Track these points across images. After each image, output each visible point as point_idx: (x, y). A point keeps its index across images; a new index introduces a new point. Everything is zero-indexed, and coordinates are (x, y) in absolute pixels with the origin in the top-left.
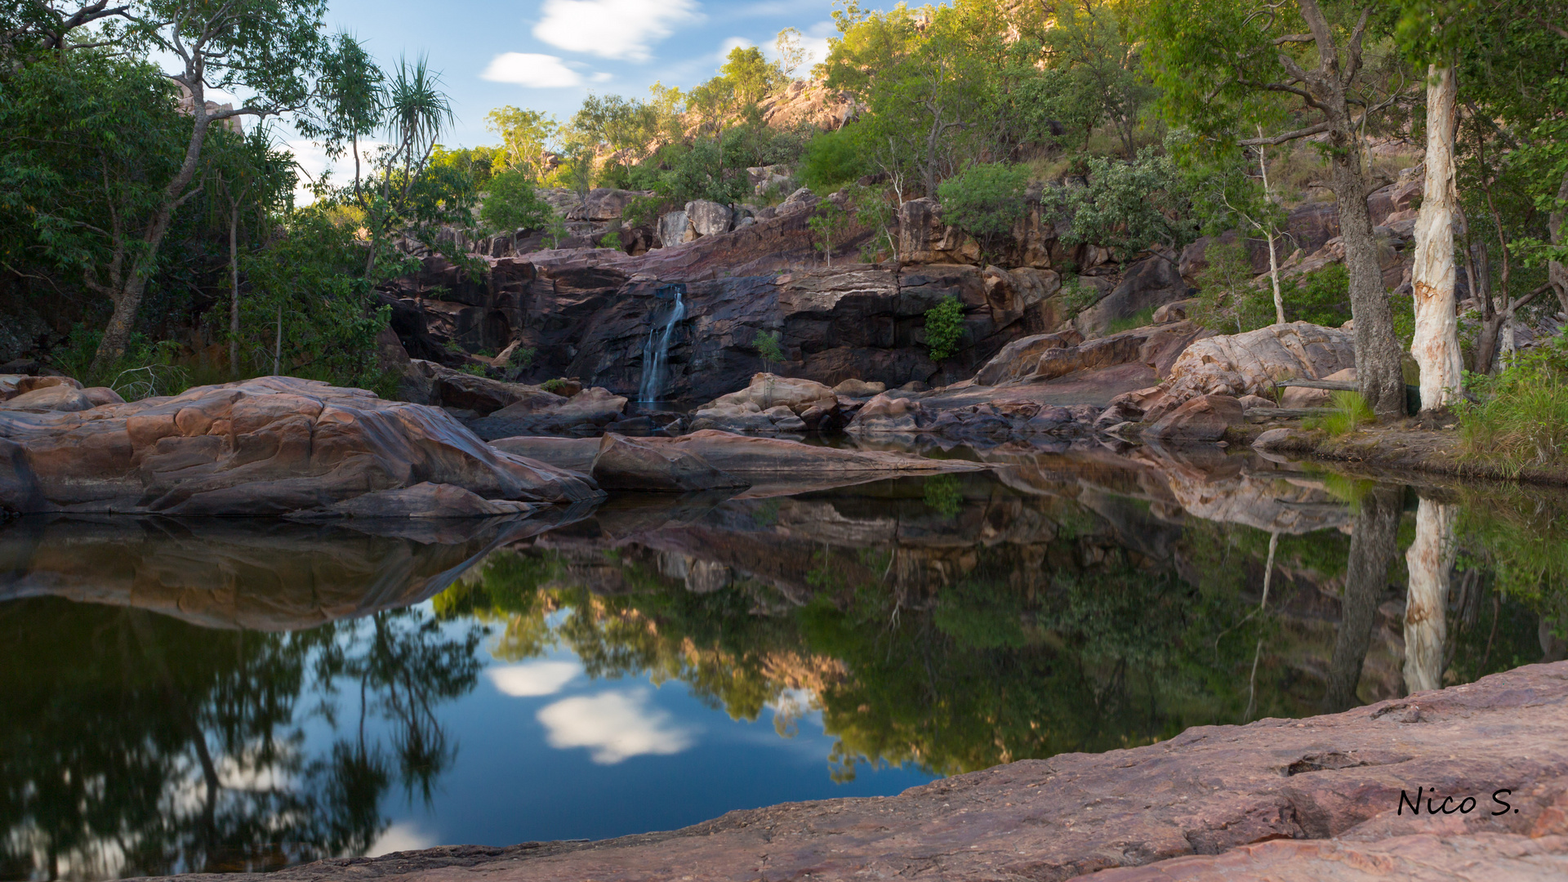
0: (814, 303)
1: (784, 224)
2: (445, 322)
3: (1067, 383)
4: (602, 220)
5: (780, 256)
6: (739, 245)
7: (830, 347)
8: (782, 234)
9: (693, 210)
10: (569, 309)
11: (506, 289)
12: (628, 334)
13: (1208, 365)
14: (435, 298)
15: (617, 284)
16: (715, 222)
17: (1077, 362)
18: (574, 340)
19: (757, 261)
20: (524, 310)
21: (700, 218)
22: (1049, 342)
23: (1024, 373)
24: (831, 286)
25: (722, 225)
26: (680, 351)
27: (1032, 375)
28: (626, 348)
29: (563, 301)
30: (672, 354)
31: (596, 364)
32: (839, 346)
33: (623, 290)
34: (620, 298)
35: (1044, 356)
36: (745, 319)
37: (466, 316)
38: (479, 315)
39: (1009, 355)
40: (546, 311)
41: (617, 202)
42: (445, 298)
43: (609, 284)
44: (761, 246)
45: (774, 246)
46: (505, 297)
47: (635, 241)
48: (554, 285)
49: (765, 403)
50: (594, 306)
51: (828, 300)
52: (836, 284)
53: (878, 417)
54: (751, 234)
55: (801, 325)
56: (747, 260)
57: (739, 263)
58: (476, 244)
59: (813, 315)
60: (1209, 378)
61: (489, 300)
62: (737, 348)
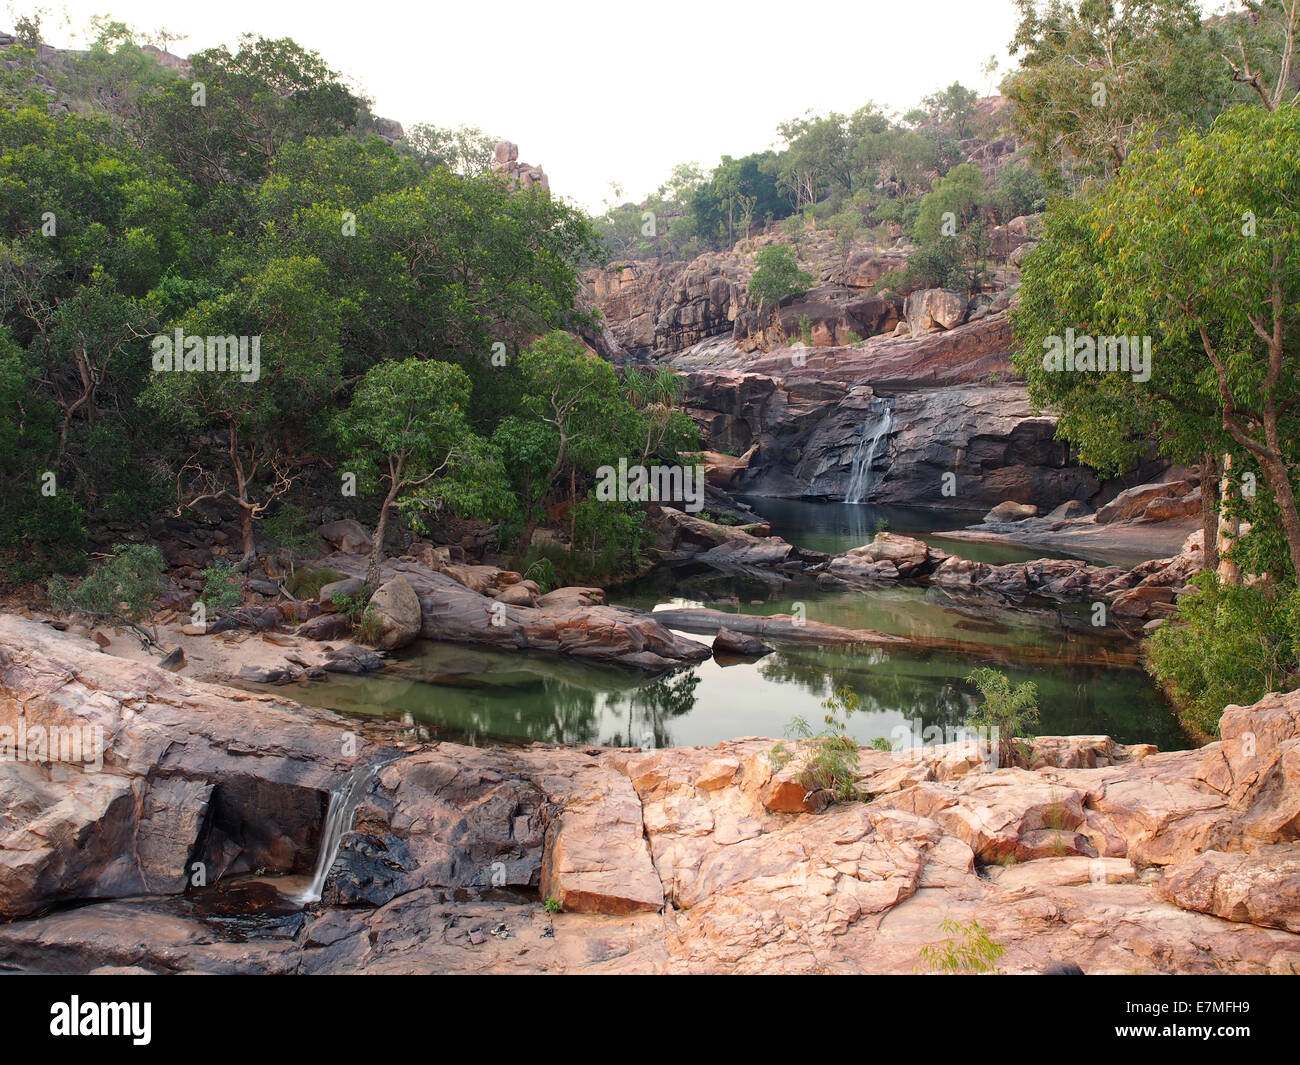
0: (995, 428)
1: (1003, 328)
2: (703, 426)
3: (1168, 527)
4: (859, 287)
5: (997, 358)
6: (960, 347)
7: (1006, 464)
8: (1000, 338)
9: (931, 299)
10: (799, 418)
11: (751, 401)
12: (843, 443)
13: (1195, 552)
14: (696, 407)
15: (839, 397)
16: (950, 312)
17: (1179, 510)
18: (802, 444)
19: (975, 362)
20: (763, 418)
21: (937, 307)
22: (1158, 492)
23: (1134, 516)
24: (1012, 413)
25: (956, 315)
26: (882, 462)
27: (1140, 519)
28: (840, 456)
29: (795, 412)
30: (876, 463)
31: (816, 468)
32: (1015, 464)
33: (844, 402)
34: (841, 410)
35: (1150, 505)
36: (937, 438)
37: (718, 421)
38: (729, 419)
39: (1122, 501)
40: (780, 420)
41: (873, 271)
42: (702, 407)
43: (832, 397)
44: (980, 349)
45: (992, 349)
46: (749, 408)
47: (888, 311)
48: (789, 397)
49: (877, 557)
50: (818, 416)
51: (1006, 426)
52: (1017, 411)
53: (949, 573)
54: (973, 338)
55: (982, 445)
56: (967, 360)
57: (959, 363)
58: (747, 299)
59: (993, 438)
60: (1190, 562)
61: (736, 409)
62: (928, 463)
